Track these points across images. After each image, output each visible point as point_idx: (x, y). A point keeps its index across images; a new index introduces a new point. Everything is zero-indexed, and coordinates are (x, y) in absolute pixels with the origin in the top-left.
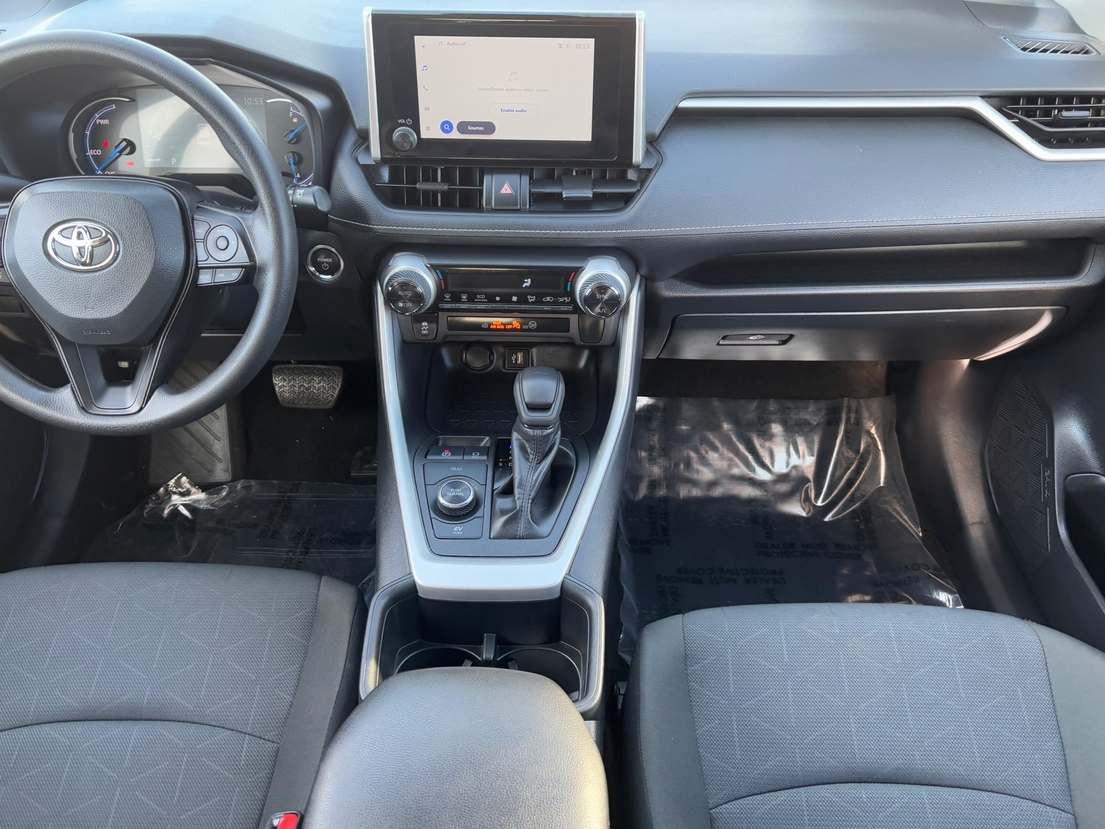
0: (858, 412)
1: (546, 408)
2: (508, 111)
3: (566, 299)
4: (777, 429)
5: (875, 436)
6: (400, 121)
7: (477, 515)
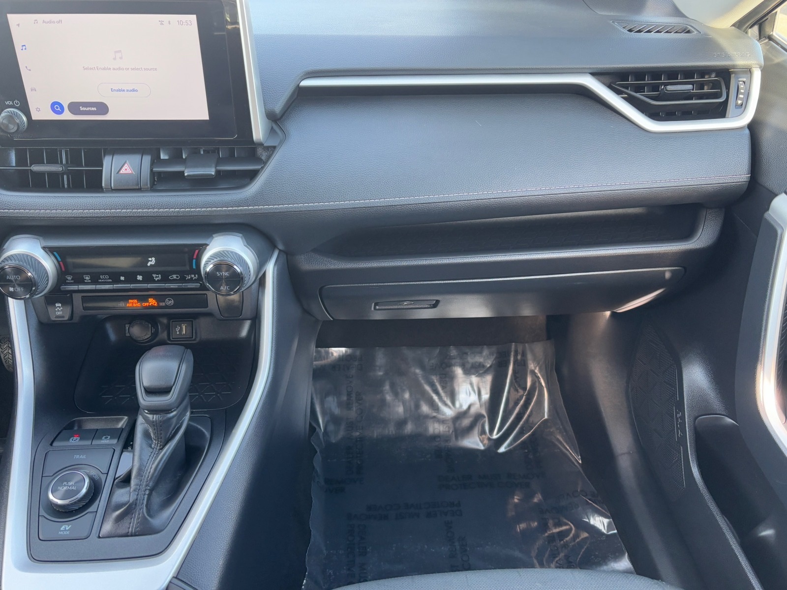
0: (524, 354)
1: (165, 391)
2: (119, 90)
3: (193, 276)
4: (459, 371)
5: (539, 375)
6: (7, 103)
7: (89, 510)
